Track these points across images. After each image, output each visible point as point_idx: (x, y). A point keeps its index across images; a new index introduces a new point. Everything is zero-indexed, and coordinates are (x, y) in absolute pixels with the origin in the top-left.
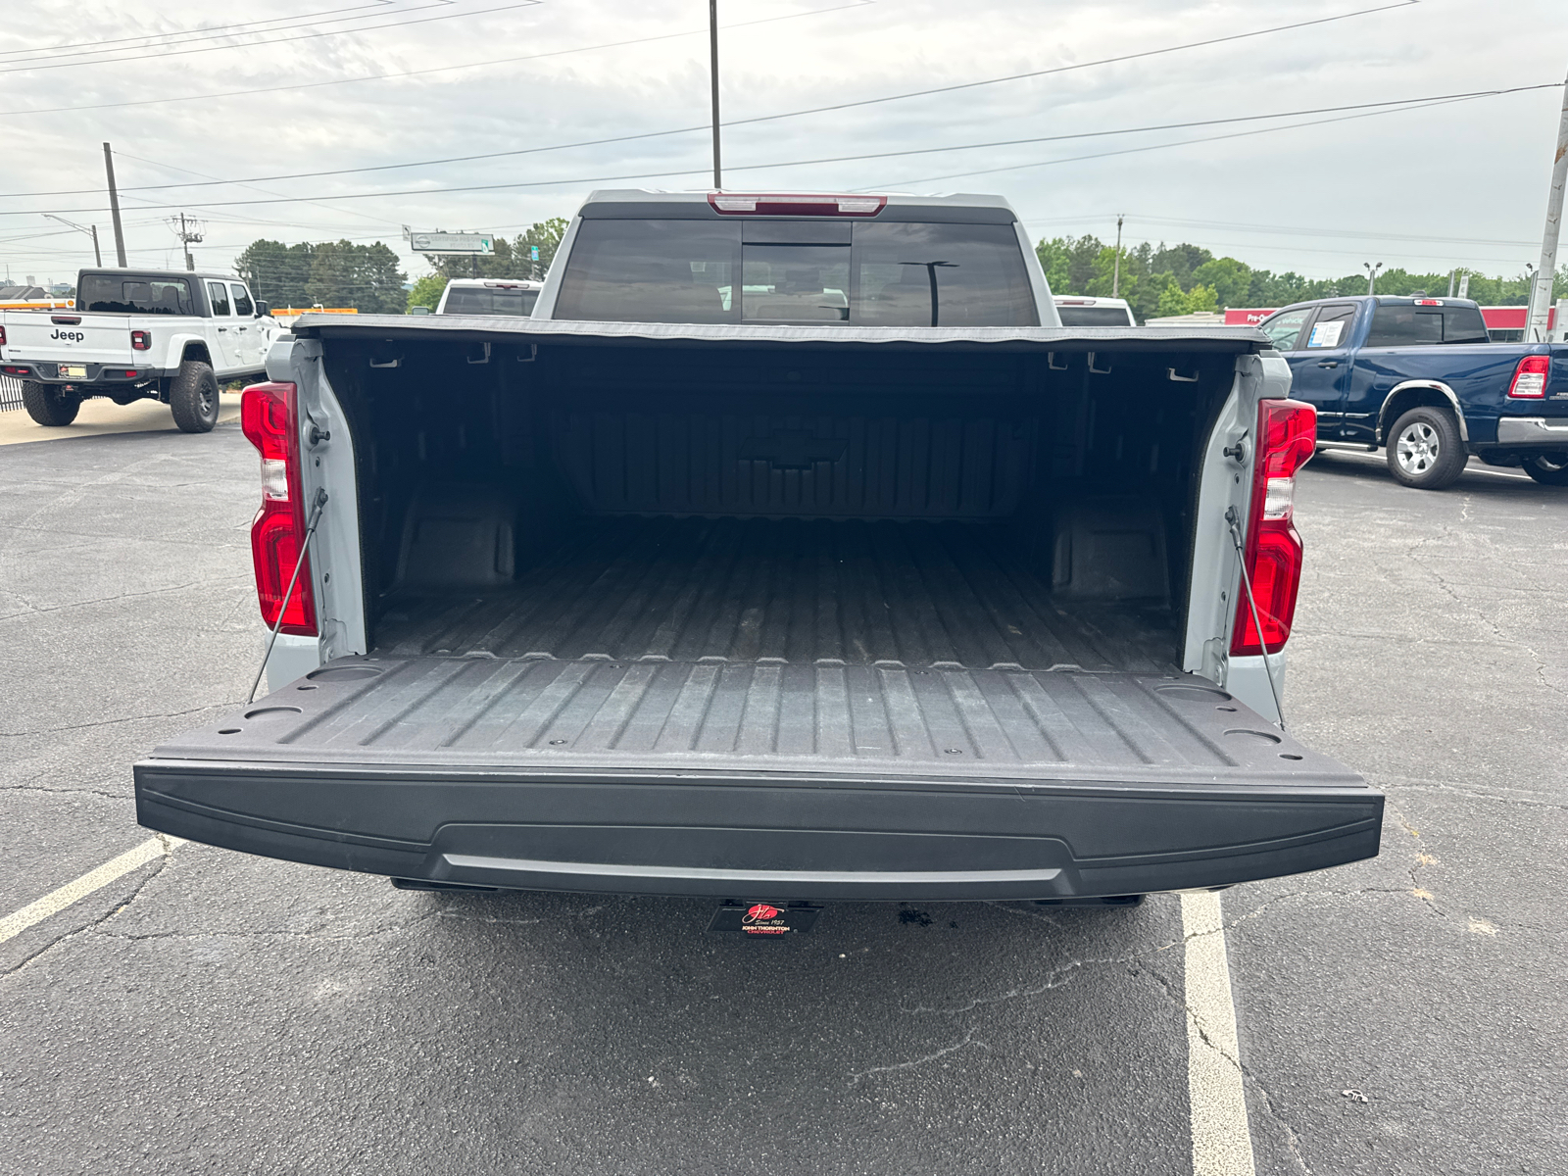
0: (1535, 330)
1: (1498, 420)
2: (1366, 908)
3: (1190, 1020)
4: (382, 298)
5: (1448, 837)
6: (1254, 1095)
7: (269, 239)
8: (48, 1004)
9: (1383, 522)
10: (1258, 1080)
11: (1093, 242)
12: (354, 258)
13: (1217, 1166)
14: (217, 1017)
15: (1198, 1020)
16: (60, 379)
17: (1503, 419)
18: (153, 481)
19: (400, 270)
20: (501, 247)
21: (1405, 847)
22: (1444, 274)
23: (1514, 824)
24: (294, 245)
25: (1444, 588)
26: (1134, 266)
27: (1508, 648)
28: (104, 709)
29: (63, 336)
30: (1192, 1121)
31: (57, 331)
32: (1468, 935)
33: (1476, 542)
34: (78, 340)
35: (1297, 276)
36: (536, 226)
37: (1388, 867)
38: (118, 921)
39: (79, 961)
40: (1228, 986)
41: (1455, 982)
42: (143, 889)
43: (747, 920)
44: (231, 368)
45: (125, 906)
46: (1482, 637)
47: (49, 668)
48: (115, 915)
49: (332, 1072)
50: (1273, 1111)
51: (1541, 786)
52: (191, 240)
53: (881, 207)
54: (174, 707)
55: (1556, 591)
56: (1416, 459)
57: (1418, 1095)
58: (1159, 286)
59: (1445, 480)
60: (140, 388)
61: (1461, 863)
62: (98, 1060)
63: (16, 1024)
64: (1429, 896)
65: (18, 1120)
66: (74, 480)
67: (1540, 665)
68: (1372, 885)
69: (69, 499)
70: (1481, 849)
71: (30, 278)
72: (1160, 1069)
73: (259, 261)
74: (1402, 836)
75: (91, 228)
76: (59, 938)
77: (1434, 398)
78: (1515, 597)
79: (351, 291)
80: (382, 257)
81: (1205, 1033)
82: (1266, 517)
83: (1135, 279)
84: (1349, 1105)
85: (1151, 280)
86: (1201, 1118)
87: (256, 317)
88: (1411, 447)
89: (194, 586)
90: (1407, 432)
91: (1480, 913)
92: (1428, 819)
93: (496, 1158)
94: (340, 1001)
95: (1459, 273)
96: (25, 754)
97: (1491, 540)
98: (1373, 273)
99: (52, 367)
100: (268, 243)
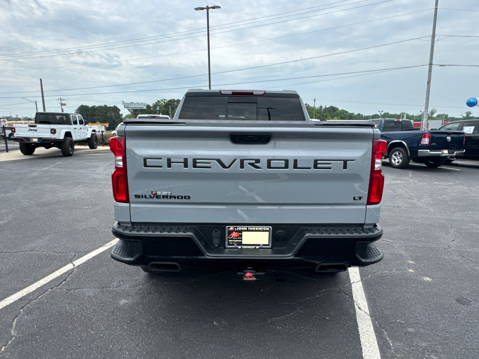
0: (424, 128)
1: (418, 151)
2: (397, 274)
3: (355, 304)
4: (116, 121)
5: (416, 256)
6: (374, 322)
7: (85, 105)
8: (46, 308)
9: (390, 177)
10: (375, 319)
11: (307, 105)
12: (108, 110)
13: (367, 340)
14: (94, 310)
15: (357, 304)
16: (31, 142)
17: (419, 150)
18: (57, 169)
19: (121, 113)
20: (148, 106)
21: (405, 259)
22: (399, 114)
23: (432, 253)
24: (91, 106)
25: (407, 194)
26: (318, 112)
27: (425, 208)
28: (52, 230)
29: (32, 130)
30: (359, 329)
31: (30, 129)
32: (424, 281)
33: (414, 182)
34: (36, 131)
35: (361, 114)
36: (158, 101)
37: (401, 264)
38: (63, 285)
39: (54, 296)
40: (364, 295)
41: (422, 293)
42: (69, 277)
43: (245, 277)
44: (77, 139)
45: (64, 282)
46: (419, 206)
47: (35, 219)
48: (62, 284)
49: (128, 324)
50: (379, 326)
51: (438, 243)
52: (63, 105)
53: (264, 93)
54: (71, 229)
55: (436, 194)
56: (397, 161)
57: (416, 321)
58: (325, 117)
59: (404, 166)
60: (53, 144)
61: (420, 263)
62: (62, 322)
63: (38, 313)
64: (413, 271)
65: (42, 339)
66: (35, 169)
67: (434, 213)
68: (398, 269)
69: (35, 174)
70: (425, 259)
71: (17, 115)
72: (349, 317)
73: (82, 111)
74: (404, 256)
75: (35, 101)
76: (47, 291)
77: (401, 145)
78: (426, 196)
79: (107, 119)
80: (115, 109)
81: (359, 307)
82: (376, 169)
83: (319, 115)
84: (399, 324)
85: (323, 115)
86: (361, 329)
87: (84, 125)
88: (395, 157)
89: (73, 197)
90: (394, 154)
91: (426, 275)
92: (410, 252)
93: (176, 344)
94: (127, 305)
95: (403, 114)
96: (30, 242)
97: (418, 182)
98: (381, 113)
99: (28, 139)
100: (84, 106)
